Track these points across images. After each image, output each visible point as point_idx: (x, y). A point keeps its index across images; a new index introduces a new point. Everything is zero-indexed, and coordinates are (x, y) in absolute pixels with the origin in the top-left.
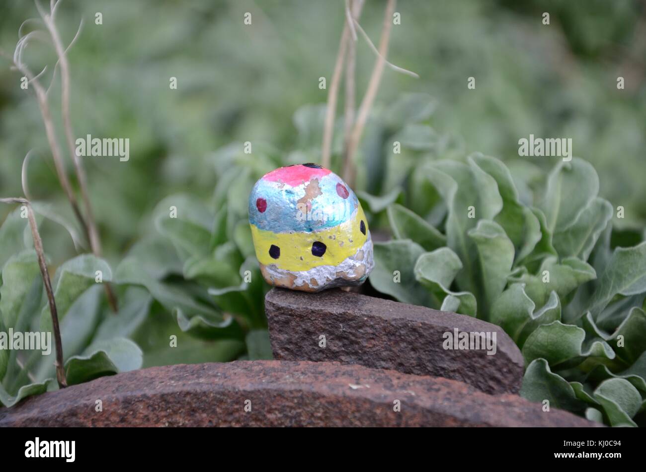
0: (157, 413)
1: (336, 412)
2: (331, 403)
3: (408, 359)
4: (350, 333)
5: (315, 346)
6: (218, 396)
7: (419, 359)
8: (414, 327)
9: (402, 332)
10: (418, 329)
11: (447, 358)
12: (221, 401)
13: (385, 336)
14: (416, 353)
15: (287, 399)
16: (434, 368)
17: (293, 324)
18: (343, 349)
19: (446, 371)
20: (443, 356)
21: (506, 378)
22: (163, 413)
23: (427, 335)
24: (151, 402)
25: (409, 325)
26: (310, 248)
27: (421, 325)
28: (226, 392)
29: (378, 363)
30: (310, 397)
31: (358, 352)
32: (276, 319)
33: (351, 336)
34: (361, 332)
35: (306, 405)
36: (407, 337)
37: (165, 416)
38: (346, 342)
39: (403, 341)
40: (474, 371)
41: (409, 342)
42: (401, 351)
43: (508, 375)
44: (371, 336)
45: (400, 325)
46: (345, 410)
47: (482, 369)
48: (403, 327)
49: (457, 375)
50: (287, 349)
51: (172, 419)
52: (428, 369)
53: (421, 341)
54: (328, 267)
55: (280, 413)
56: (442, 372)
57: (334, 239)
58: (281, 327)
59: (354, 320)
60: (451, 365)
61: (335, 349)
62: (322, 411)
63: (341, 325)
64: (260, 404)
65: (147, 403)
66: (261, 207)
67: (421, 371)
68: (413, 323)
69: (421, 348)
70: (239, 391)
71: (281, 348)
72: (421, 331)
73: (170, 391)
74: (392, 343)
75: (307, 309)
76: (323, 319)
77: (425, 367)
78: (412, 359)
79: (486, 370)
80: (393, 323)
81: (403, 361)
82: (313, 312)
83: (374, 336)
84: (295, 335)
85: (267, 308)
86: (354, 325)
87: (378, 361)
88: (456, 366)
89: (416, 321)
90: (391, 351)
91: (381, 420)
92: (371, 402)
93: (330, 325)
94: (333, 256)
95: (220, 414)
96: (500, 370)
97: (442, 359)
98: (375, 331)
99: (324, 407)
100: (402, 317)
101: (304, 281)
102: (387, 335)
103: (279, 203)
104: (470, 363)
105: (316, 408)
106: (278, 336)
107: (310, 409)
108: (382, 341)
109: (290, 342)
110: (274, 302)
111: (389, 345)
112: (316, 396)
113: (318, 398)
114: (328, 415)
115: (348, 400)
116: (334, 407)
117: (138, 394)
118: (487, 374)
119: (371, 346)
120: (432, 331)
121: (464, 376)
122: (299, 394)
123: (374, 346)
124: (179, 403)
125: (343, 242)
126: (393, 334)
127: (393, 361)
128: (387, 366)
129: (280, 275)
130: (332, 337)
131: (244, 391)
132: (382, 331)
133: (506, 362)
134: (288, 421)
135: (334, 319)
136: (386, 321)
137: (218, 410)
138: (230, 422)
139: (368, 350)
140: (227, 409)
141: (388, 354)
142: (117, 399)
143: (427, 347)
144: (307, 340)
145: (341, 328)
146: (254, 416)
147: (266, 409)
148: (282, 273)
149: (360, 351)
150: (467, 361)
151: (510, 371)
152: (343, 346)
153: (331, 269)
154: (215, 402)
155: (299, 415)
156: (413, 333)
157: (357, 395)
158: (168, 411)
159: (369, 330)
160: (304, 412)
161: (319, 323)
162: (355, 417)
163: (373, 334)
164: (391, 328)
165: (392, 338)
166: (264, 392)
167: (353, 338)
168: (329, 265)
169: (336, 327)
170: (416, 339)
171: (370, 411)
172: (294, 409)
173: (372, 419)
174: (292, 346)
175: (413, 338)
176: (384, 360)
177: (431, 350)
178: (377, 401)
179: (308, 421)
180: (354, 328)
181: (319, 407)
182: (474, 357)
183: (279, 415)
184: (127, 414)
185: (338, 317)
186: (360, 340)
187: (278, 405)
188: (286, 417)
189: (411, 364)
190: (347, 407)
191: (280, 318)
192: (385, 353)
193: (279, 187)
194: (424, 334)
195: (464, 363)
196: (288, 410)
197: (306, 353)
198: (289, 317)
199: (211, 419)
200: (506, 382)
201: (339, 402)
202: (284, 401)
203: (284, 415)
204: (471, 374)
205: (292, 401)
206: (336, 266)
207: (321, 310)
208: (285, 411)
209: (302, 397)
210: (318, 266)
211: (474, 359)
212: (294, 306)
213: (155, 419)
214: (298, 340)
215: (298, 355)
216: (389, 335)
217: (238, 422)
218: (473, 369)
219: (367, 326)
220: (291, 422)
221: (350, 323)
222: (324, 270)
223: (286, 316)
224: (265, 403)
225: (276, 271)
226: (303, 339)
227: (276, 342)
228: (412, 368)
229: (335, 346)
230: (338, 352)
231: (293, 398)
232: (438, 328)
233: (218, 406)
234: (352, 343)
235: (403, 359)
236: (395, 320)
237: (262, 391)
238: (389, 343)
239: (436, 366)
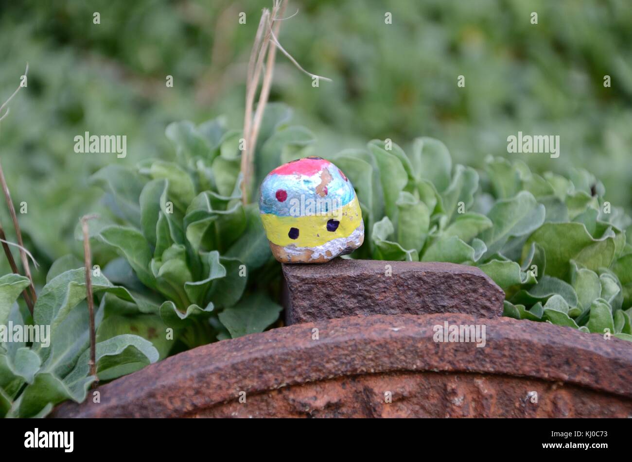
0: (228, 381)
1: (385, 352)
2: (380, 345)
3: (413, 304)
4: (365, 290)
5: (334, 306)
6: (283, 357)
7: (424, 302)
8: (419, 277)
9: (409, 282)
10: (423, 277)
11: (446, 297)
12: (285, 361)
13: (395, 288)
14: (420, 297)
15: (343, 349)
16: (435, 307)
17: (315, 291)
18: (358, 305)
19: (446, 308)
20: (443, 296)
21: (494, 305)
22: (234, 380)
23: (430, 281)
24: (223, 373)
25: (416, 275)
26: (325, 226)
27: (425, 274)
28: (290, 352)
29: (388, 312)
30: (363, 343)
31: (371, 305)
32: (300, 289)
33: (365, 292)
34: (375, 288)
35: (359, 351)
36: (414, 286)
37: (237, 382)
38: (360, 298)
39: (409, 289)
40: (469, 304)
41: (415, 289)
42: (408, 298)
43: (496, 303)
44: (383, 290)
45: (408, 277)
46: (392, 348)
47: (475, 301)
48: (410, 278)
49: (455, 309)
50: (309, 313)
51: (242, 383)
52: (430, 309)
53: (425, 287)
54: (340, 239)
55: (337, 361)
56: (442, 310)
57: (346, 215)
58: (305, 295)
59: (369, 279)
60: (450, 302)
61: (352, 306)
62: (372, 353)
63: (357, 285)
64: (320, 356)
65: (219, 374)
66: (281, 198)
67: (425, 311)
68: (418, 273)
69: (425, 293)
70: (301, 349)
71: (304, 314)
72: (425, 278)
73: (240, 361)
74: (401, 292)
75: (329, 276)
76: (342, 283)
77: (429, 307)
78: (417, 303)
79: (478, 301)
80: (402, 276)
81: (410, 306)
82: (334, 278)
83: (385, 290)
84: (316, 300)
85: (292, 281)
86: (369, 283)
87: (388, 309)
88: (455, 302)
89: (421, 272)
90: (399, 299)
91: (421, 351)
92: (413, 338)
93: (348, 287)
94: (345, 229)
95: (285, 371)
96: (489, 300)
97: (443, 299)
98: (386, 285)
99: (374, 350)
100: (408, 270)
101: (320, 254)
102: (396, 287)
103: (299, 192)
104: (465, 298)
105: (367, 352)
106: (301, 304)
107: (363, 353)
108: (392, 292)
109: (312, 306)
110: (298, 275)
111: (398, 295)
112: (367, 342)
113: (369, 343)
114: (378, 355)
115: (395, 340)
116: (382, 348)
117: (211, 368)
118: (479, 304)
119: (383, 298)
120: (434, 277)
121: (460, 310)
122: (353, 343)
123: (386, 297)
124: (248, 368)
125: (352, 217)
126: (402, 285)
127: (400, 308)
128: (395, 312)
129: (298, 253)
130: (348, 296)
131: (306, 348)
132: (392, 285)
133: (494, 292)
134: (344, 366)
135: (352, 280)
136: (396, 275)
137: (283, 369)
138: (293, 377)
139: (380, 302)
140: (291, 366)
141: (397, 302)
142: (192, 376)
143: (430, 291)
144: (326, 302)
145: (357, 287)
146: (315, 368)
147: (325, 360)
148: (300, 250)
149: (372, 304)
150: (462, 297)
151: (497, 299)
152: (358, 303)
153: (343, 240)
154: (280, 363)
155: (353, 360)
156: (418, 282)
157: (401, 335)
158: (238, 377)
159: (382, 285)
160: (358, 357)
161: (339, 286)
162: (400, 353)
163: (385, 288)
164: (401, 280)
165: (401, 288)
166: (323, 346)
167: (367, 294)
168: (341, 238)
169: (354, 287)
170: (421, 286)
171: (413, 346)
172: (349, 355)
173: (414, 352)
174: (313, 310)
175: (418, 285)
176: (393, 308)
177: (434, 293)
178: (418, 337)
179: (361, 363)
180: (368, 285)
181: (369, 351)
182: (469, 293)
183: (336, 363)
184: (201, 387)
185: (356, 278)
186: (373, 295)
187: (335, 355)
188: (342, 363)
189: (417, 307)
190: (394, 346)
191: (303, 287)
192: (394, 302)
193: (297, 179)
194: (428, 281)
195: (460, 299)
196: (344, 357)
197: (326, 314)
198: (312, 285)
199: (276, 377)
200: (494, 308)
201: (386, 343)
202: (340, 350)
203: (341, 362)
204: (466, 307)
205: (347, 350)
206: (347, 238)
207: (341, 275)
208: (341, 359)
209: (356, 345)
210: (332, 240)
211: (468, 294)
212: (318, 276)
213: (227, 386)
214: (320, 304)
215: (318, 317)
216: (398, 286)
217: (300, 375)
218: (468, 302)
219: (379, 282)
220: (346, 367)
221: (366, 281)
222: (337, 242)
223: (309, 285)
224: (324, 355)
225: (294, 250)
226: (324, 302)
227: (300, 309)
228: (417, 311)
229: (351, 304)
230: (353, 308)
231: (348, 347)
232: (439, 274)
233: (283, 365)
234: (366, 298)
235: (410, 305)
236: (404, 273)
237: (321, 345)
238: (398, 293)
239: (438, 306)
